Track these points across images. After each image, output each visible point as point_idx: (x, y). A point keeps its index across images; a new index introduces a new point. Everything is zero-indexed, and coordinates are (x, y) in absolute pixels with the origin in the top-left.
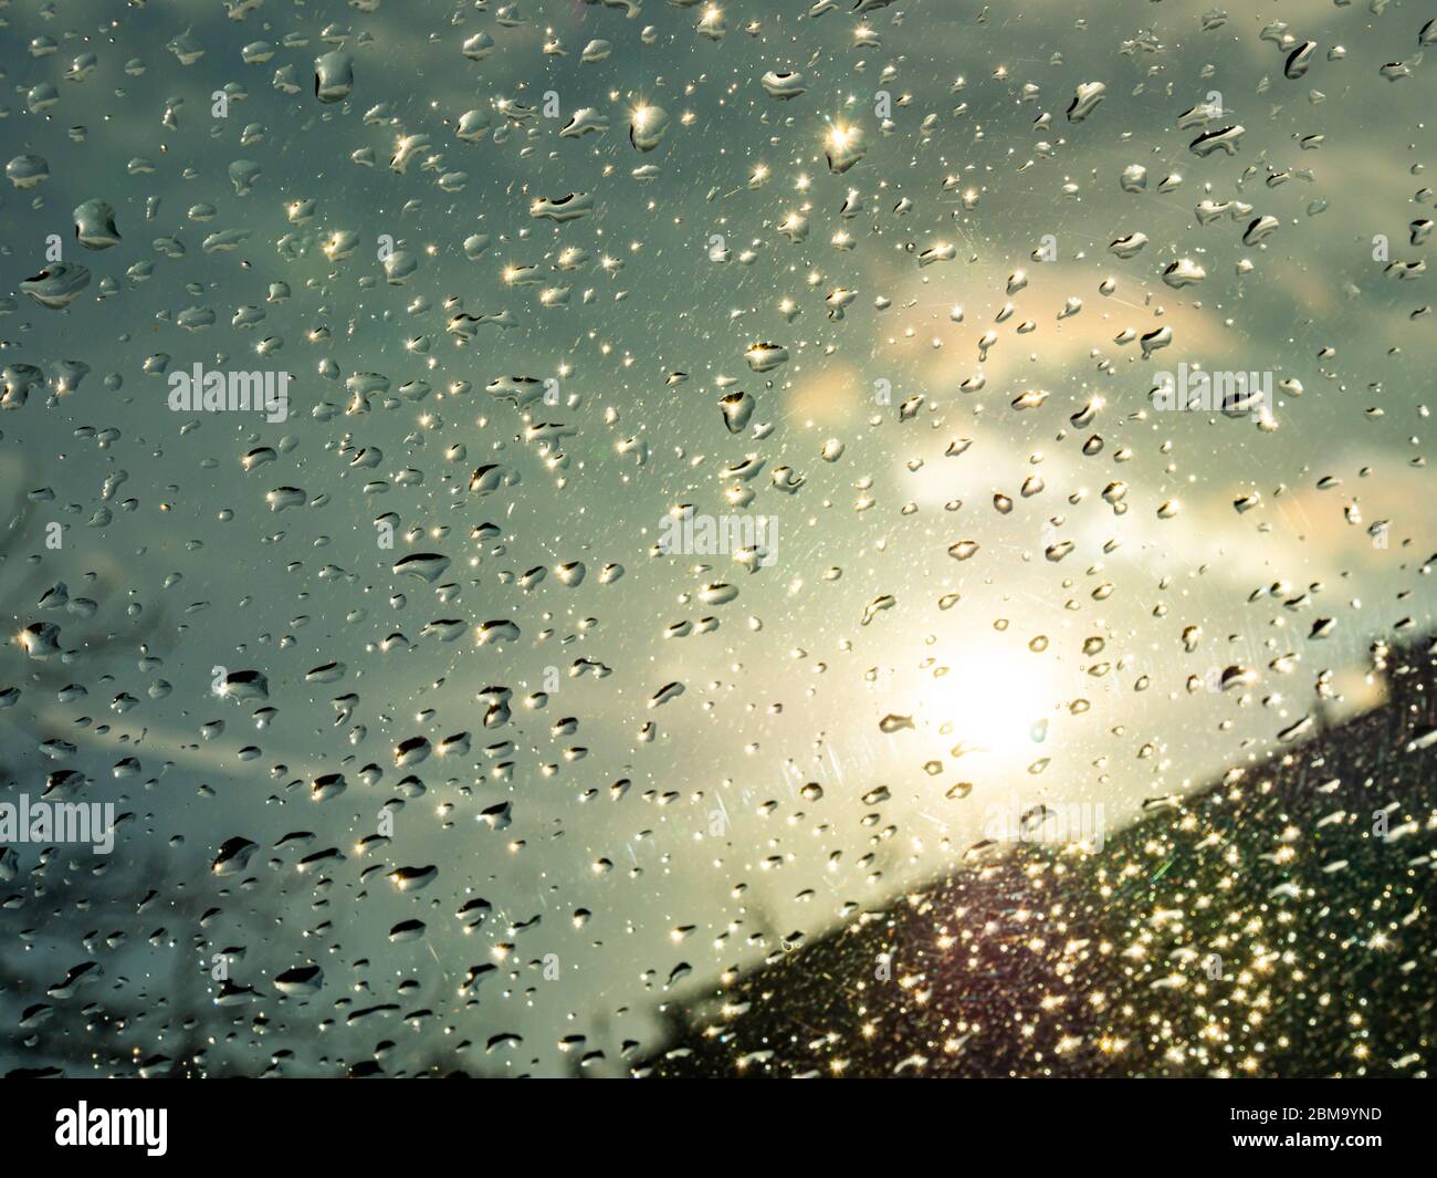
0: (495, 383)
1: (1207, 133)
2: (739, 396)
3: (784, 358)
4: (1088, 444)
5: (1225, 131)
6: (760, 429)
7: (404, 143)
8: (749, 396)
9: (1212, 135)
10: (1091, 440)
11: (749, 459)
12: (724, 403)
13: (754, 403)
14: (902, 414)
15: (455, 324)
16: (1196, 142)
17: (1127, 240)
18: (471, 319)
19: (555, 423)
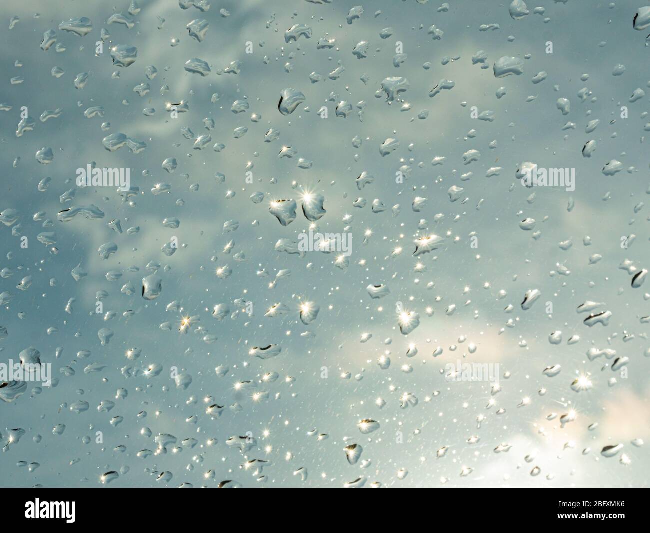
0: (231, 439)
1: (593, 315)
2: (354, 446)
3: (378, 426)
4: (533, 471)
5: (601, 314)
6: (365, 463)
7: (186, 321)
8: (360, 446)
9: (595, 316)
10: (535, 469)
11: (361, 477)
12: (347, 449)
13: (362, 450)
14: (438, 455)
15: (210, 410)
16: (587, 319)
17: (552, 368)
18: (219, 407)
19: (260, 460)
